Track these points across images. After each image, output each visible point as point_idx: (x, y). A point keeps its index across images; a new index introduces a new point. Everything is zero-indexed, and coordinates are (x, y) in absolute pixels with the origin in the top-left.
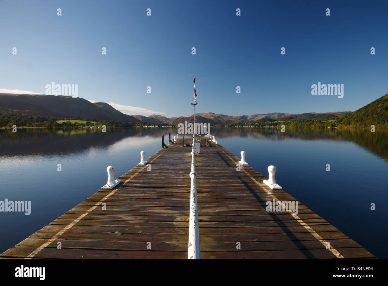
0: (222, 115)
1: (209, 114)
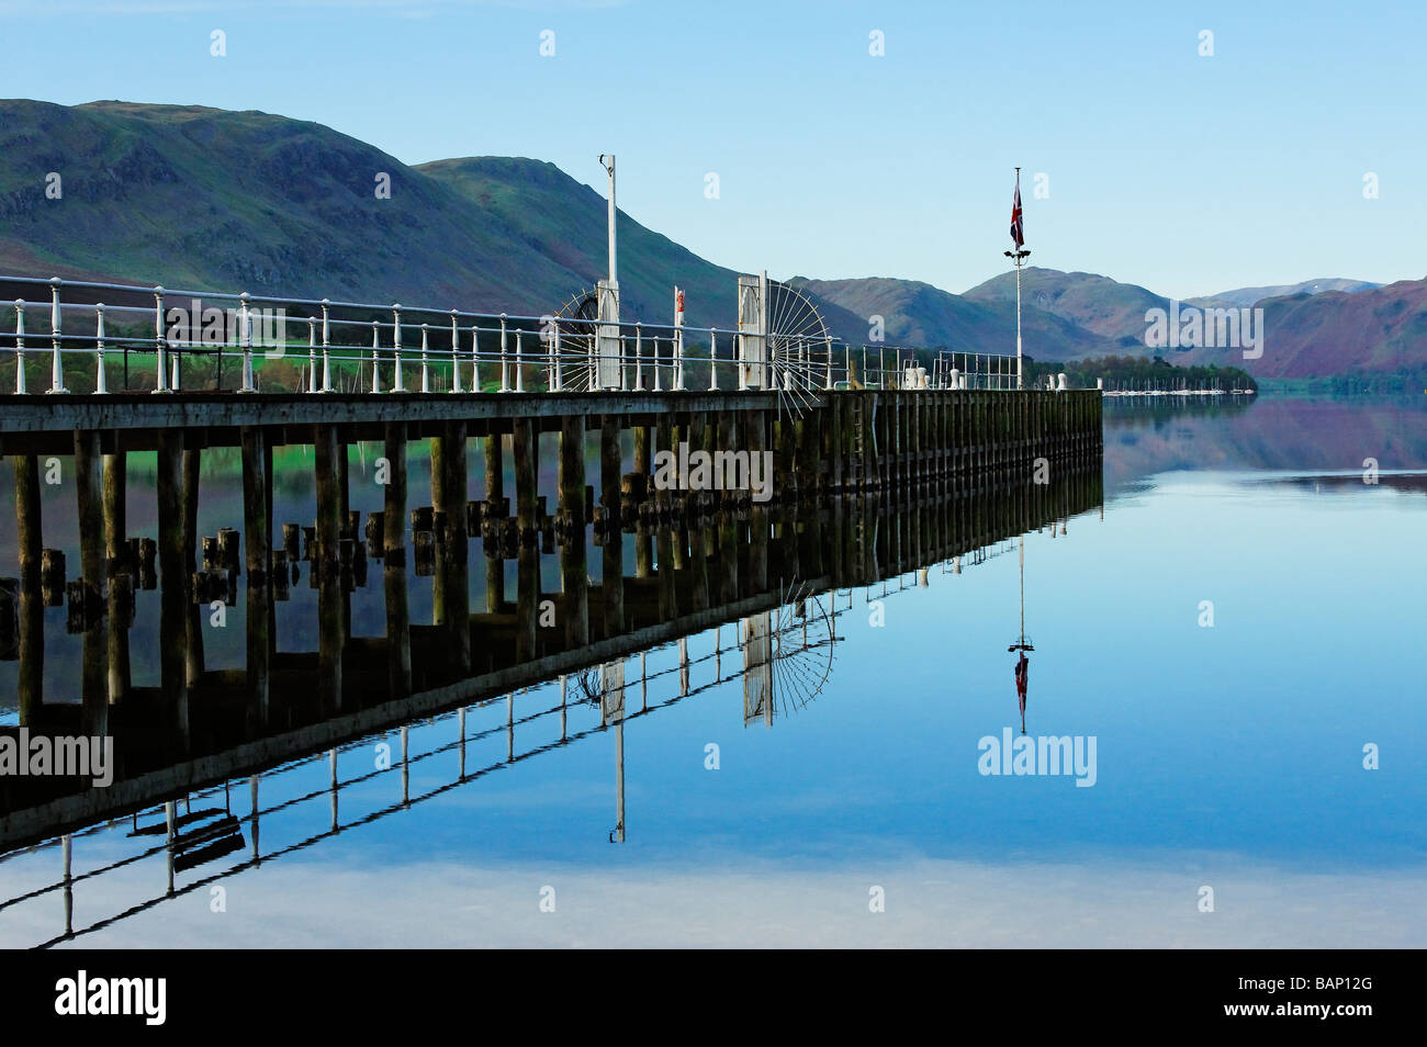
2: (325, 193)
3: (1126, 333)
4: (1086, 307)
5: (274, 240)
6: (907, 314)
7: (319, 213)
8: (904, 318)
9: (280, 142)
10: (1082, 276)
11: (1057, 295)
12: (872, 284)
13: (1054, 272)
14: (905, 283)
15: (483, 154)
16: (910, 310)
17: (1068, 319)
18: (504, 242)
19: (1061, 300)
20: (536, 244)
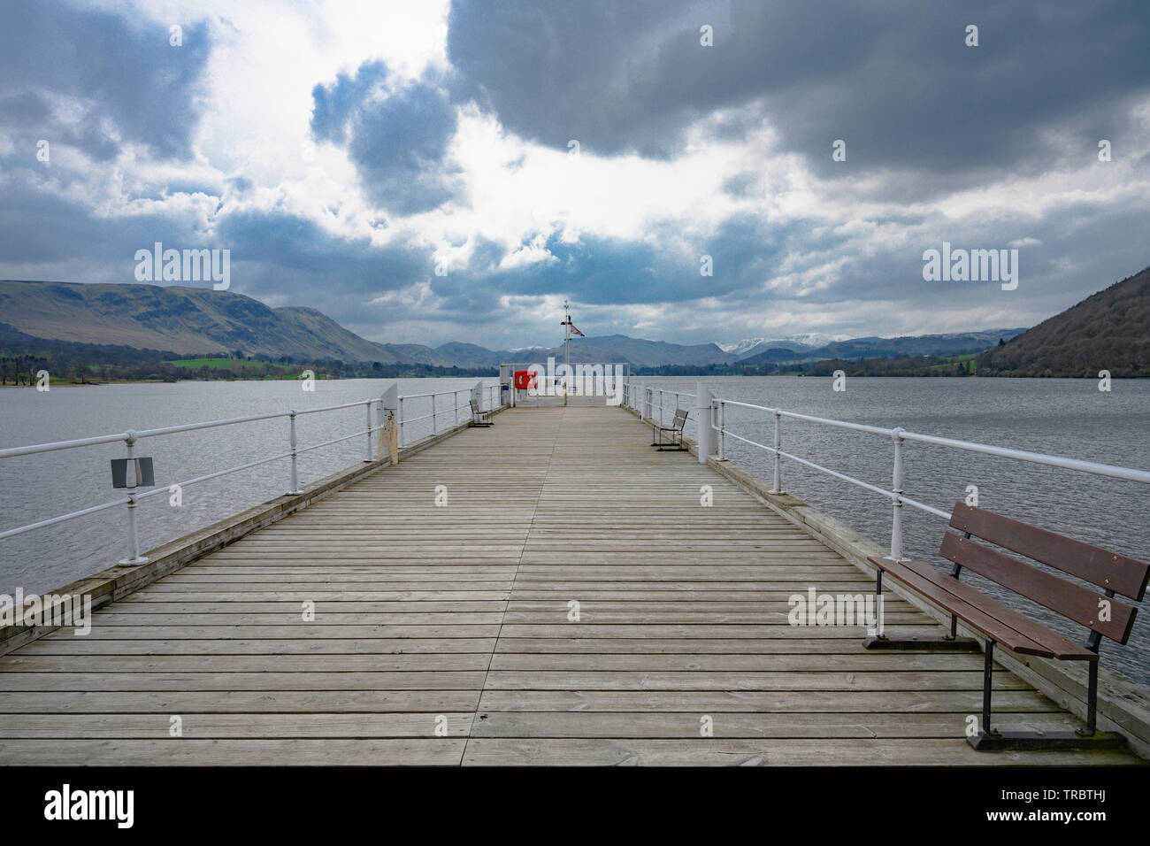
2: (246, 316)
5: (230, 329)
7: (243, 322)
9: (231, 300)
18: (301, 331)
20: (311, 332)
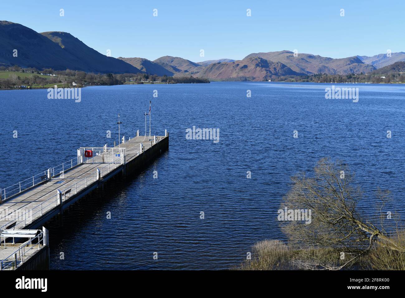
0: (311, 57)
1: (282, 55)
3: (186, 70)
4: (178, 64)
6: (142, 65)
8: (142, 66)
10: (177, 58)
11: (172, 62)
12: (135, 58)
13: (172, 57)
14: (142, 59)
15: (55, 31)
16: (142, 64)
17: (174, 66)
19: (172, 63)
